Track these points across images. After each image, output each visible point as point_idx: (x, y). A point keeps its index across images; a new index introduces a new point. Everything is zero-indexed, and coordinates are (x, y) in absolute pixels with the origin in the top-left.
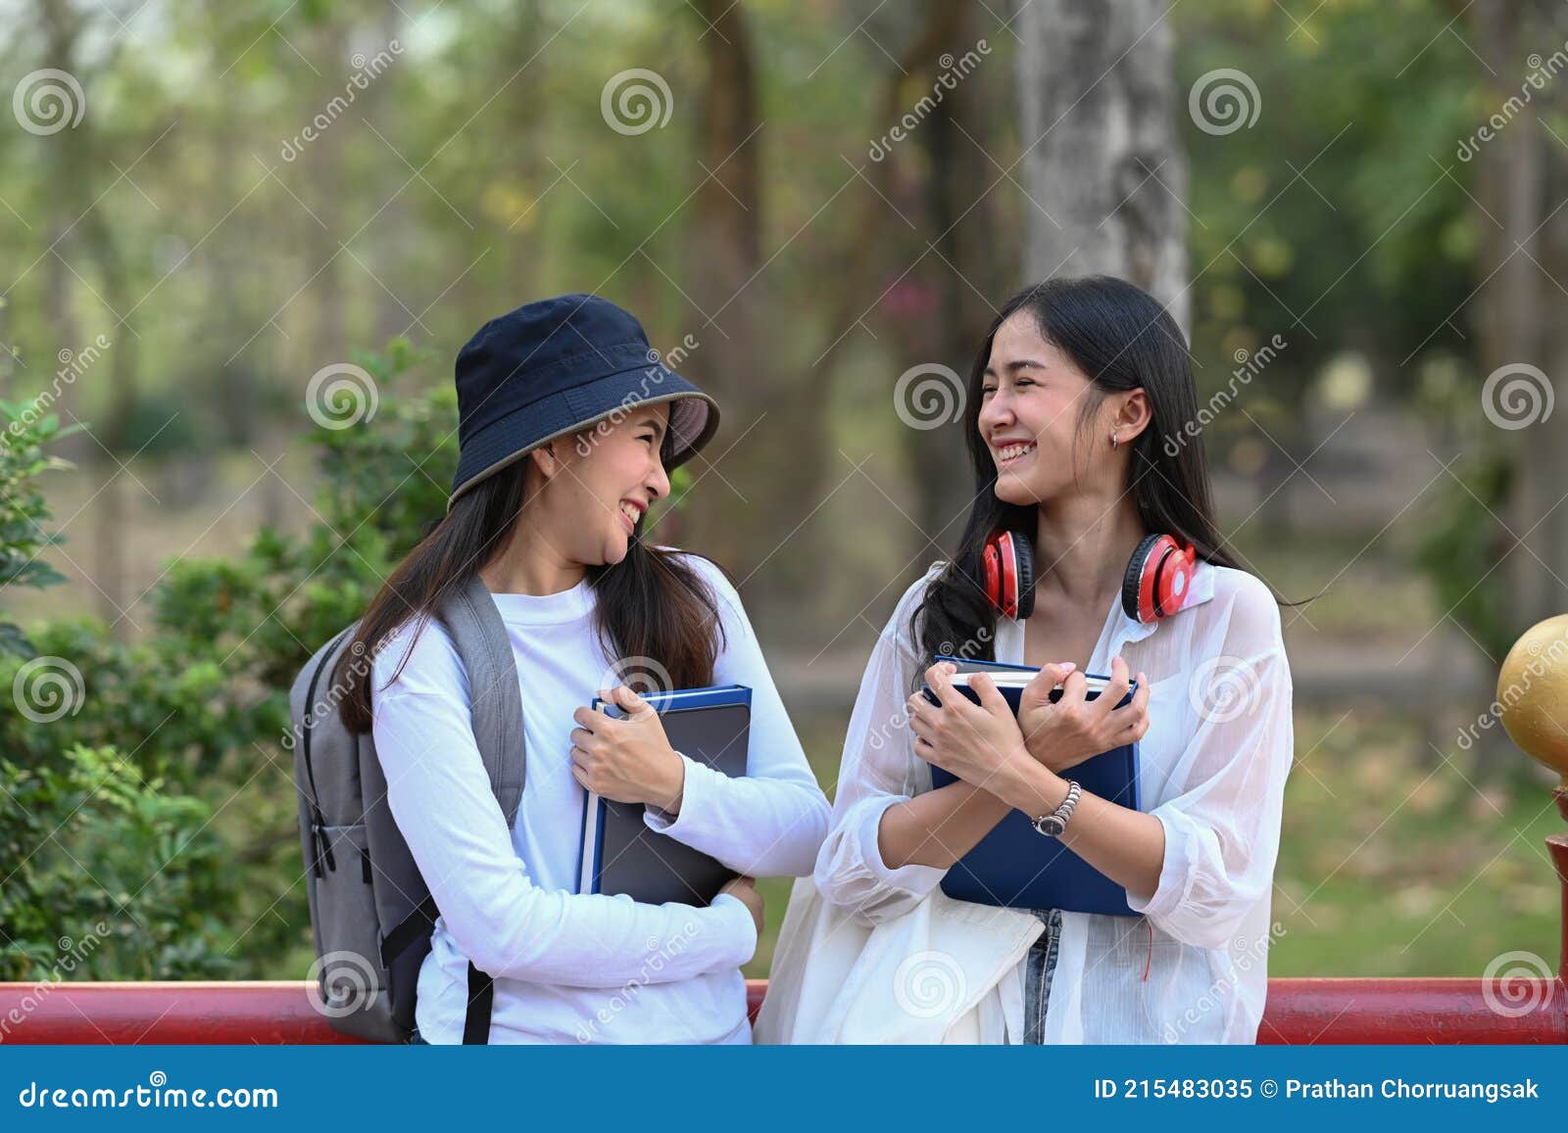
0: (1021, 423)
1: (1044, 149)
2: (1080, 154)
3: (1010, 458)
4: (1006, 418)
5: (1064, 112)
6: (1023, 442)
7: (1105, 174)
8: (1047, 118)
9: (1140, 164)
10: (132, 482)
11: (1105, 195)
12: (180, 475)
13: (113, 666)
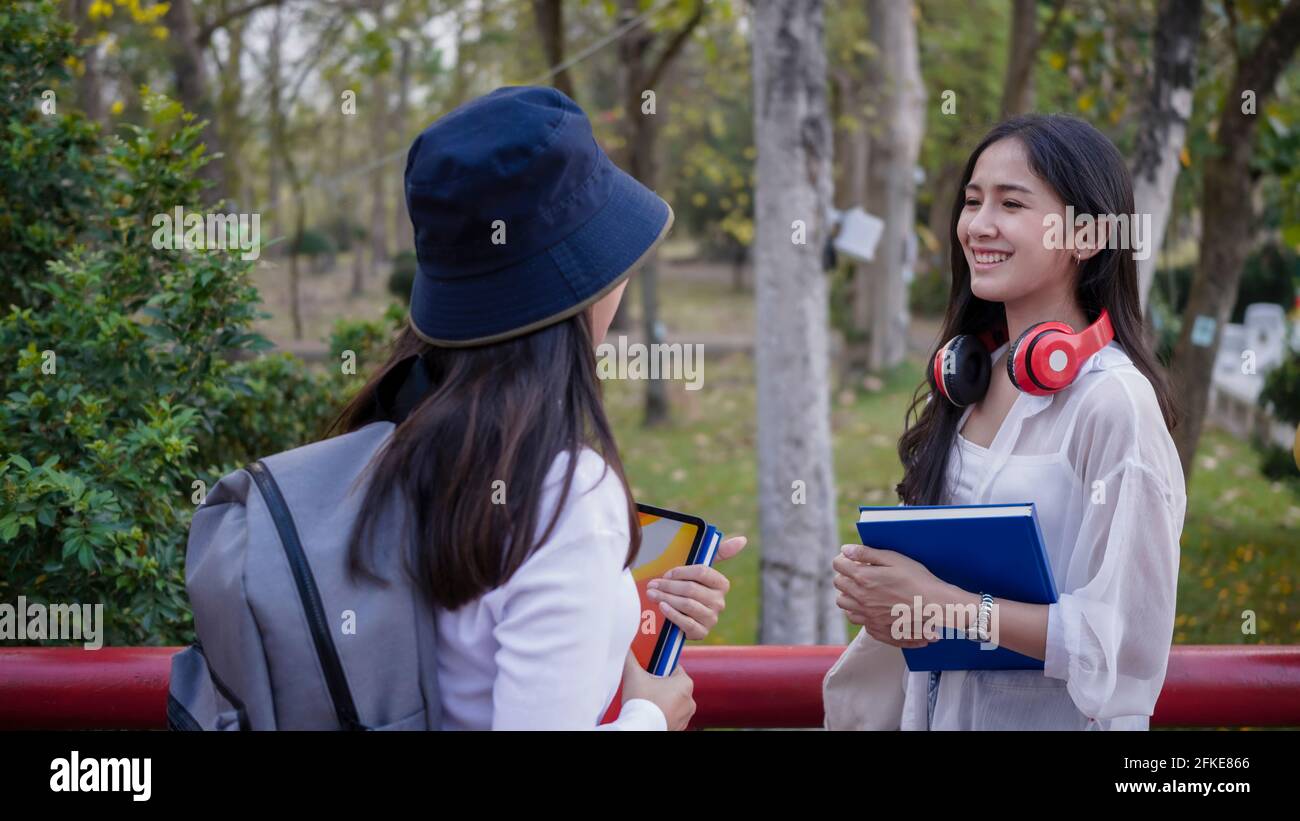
0: (1003, 237)
1: (766, 113)
2: (784, 116)
3: (988, 263)
4: (991, 231)
5: (776, 95)
6: (1001, 252)
7: (797, 126)
8: (768, 98)
9: (813, 123)
10: (303, 263)
11: (798, 137)
12: (321, 261)
13: (305, 382)
